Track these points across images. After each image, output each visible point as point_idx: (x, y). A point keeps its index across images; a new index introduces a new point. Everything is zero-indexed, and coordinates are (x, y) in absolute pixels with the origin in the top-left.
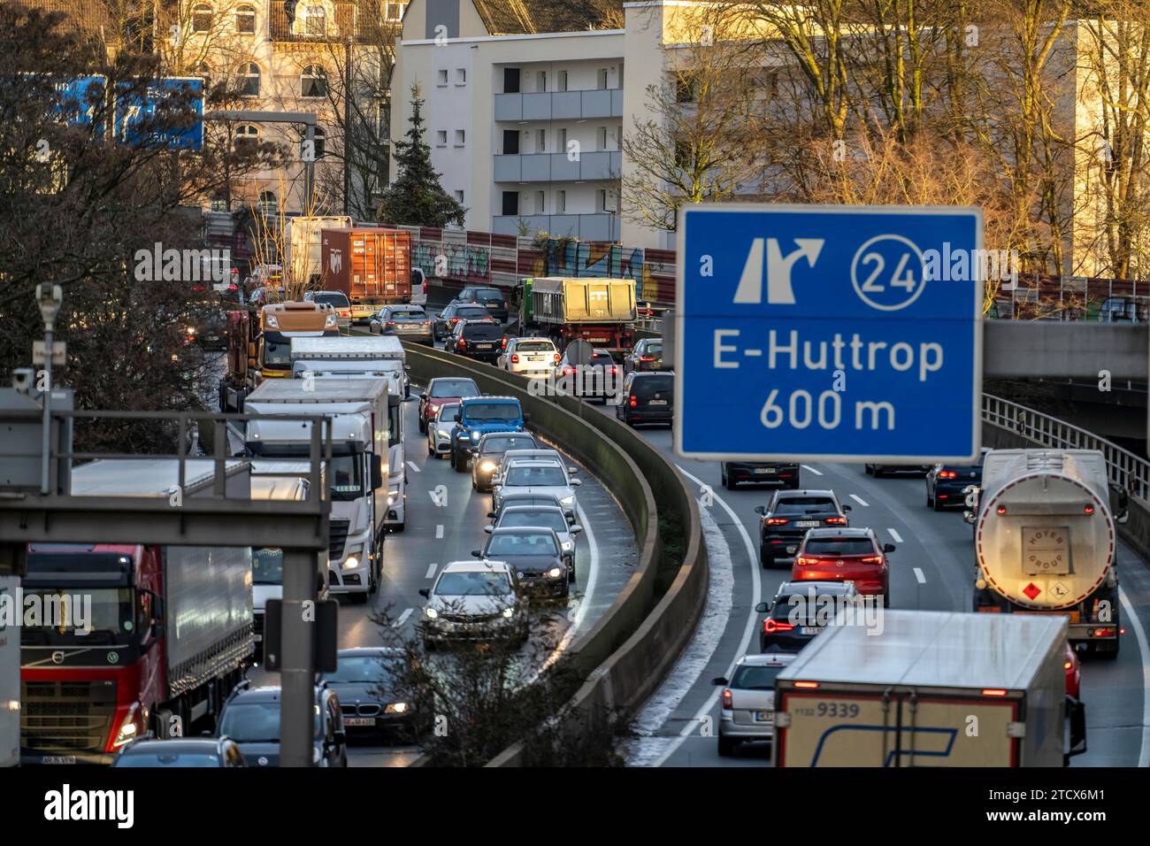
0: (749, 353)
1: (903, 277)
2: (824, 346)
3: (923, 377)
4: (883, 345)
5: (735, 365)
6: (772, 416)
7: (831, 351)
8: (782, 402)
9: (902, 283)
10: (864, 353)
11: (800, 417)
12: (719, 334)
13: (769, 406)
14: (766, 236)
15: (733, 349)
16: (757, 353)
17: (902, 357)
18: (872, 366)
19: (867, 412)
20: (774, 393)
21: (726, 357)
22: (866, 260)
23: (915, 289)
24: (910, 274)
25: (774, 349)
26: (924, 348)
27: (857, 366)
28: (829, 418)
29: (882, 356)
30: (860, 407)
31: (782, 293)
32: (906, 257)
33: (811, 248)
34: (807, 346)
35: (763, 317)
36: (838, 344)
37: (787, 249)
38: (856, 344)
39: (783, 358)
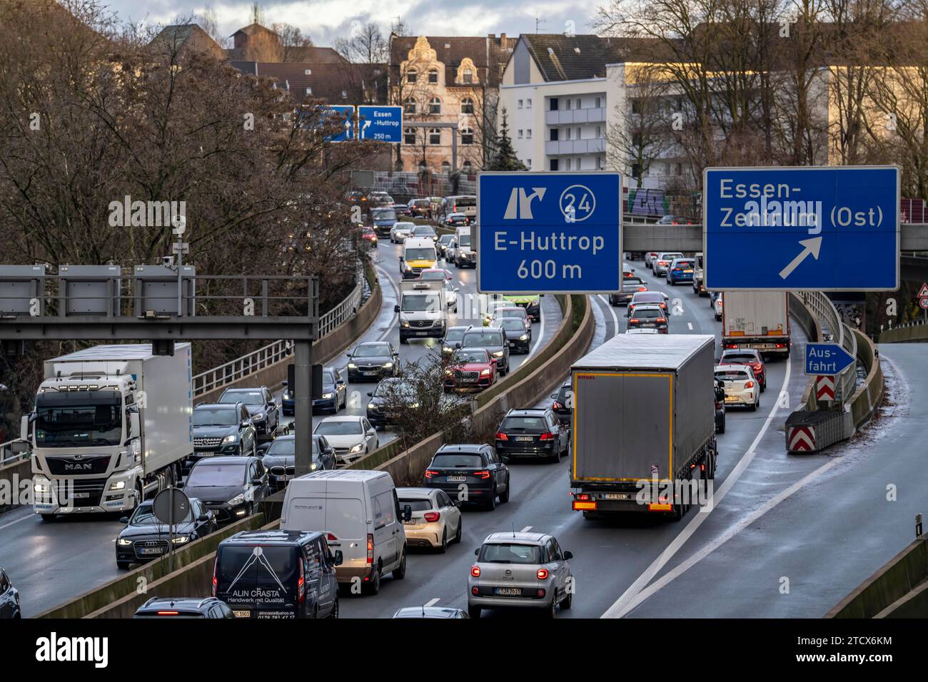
0: (511, 243)
1: (584, 205)
2: (547, 238)
3: (594, 253)
4: (575, 238)
5: (505, 249)
6: (523, 273)
7: (550, 241)
8: (528, 266)
9: (584, 208)
10: (566, 242)
11: (536, 273)
12: (497, 234)
13: (521, 268)
14: (518, 187)
15: (504, 241)
16: (516, 243)
17: (584, 243)
18: (570, 248)
19: (568, 270)
20: (524, 262)
21: (500, 245)
22: (566, 198)
23: (590, 211)
24: (587, 203)
25: (523, 241)
26: (595, 239)
27: (563, 248)
28: (550, 273)
29: (575, 243)
30: (565, 267)
31: (527, 214)
32: (586, 195)
33: (540, 192)
34: (539, 238)
35: (518, 226)
36: (554, 238)
37: (528, 193)
38: (562, 237)
39: (528, 245)
